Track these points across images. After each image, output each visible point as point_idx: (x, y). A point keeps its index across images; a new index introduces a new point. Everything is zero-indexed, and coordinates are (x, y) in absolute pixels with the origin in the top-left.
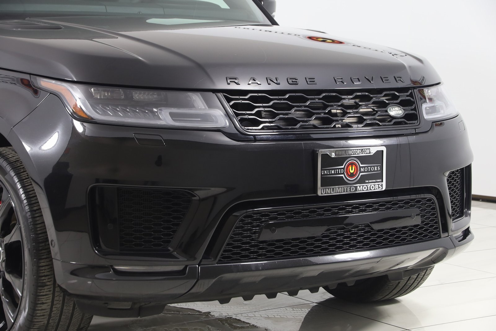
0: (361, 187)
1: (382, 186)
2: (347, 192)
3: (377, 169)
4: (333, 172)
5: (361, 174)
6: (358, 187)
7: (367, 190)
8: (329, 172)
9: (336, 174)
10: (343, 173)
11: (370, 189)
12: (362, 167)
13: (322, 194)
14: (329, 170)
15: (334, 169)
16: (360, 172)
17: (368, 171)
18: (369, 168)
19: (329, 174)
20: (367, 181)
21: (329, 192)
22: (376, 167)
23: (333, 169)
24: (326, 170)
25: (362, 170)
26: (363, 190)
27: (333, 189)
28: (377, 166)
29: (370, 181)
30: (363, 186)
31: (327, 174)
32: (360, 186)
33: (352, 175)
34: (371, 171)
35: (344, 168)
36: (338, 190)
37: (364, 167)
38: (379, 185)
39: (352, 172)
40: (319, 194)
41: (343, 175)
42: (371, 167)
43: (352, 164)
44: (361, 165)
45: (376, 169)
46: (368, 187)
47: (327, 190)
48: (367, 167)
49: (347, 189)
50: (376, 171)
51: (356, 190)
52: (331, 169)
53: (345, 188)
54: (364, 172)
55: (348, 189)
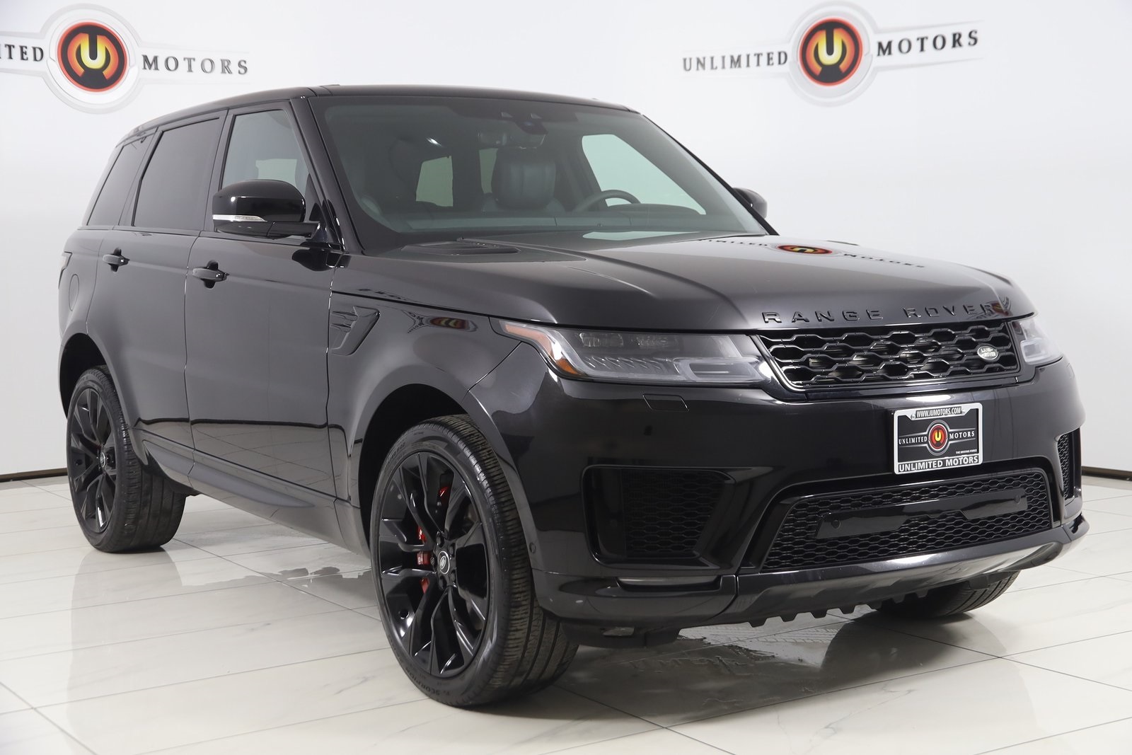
0: (951, 460)
1: (978, 458)
2: (932, 468)
3: (971, 434)
4: (913, 441)
5: (950, 442)
6: (947, 461)
7: (959, 464)
8: (908, 441)
9: (918, 443)
10: (927, 442)
11: (963, 464)
12: (951, 433)
13: (899, 471)
14: (908, 438)
15: (915, 437)
16: (949, 440)
17: (959, 438)
18: (961, 433)
19: (909, 444)
20: (959, 452)
21: (909, 469)
22: (969, 433)
23: (913, 437)
24: (904, 438)
25: (952, 437)
26: (953, 465)
27: (914, 464)
28: (971, 431)
29: (962, 452)
30: (953, 459)
31: (906, 444)
32: (949, 460)
33: (938, 444)
34: (963, 438)
35: (927, 435)
36: (921, 466)
37: (954, 433)
38: (973, 457)
39: (938, 439)
40: (897, 472)
41: (926, 445)
42: (963, 432)
43: (938, 429)
44: (950, 430)
45: (969, 435)
46: (959, 461)
47: (906, 465)
48: (958, 432)
49: (932, 464)
50: (970, 438)
51: (944, 465)
52: (911, 437)
53: (930, 463)
54: (954, 439)
55: (934, 464)
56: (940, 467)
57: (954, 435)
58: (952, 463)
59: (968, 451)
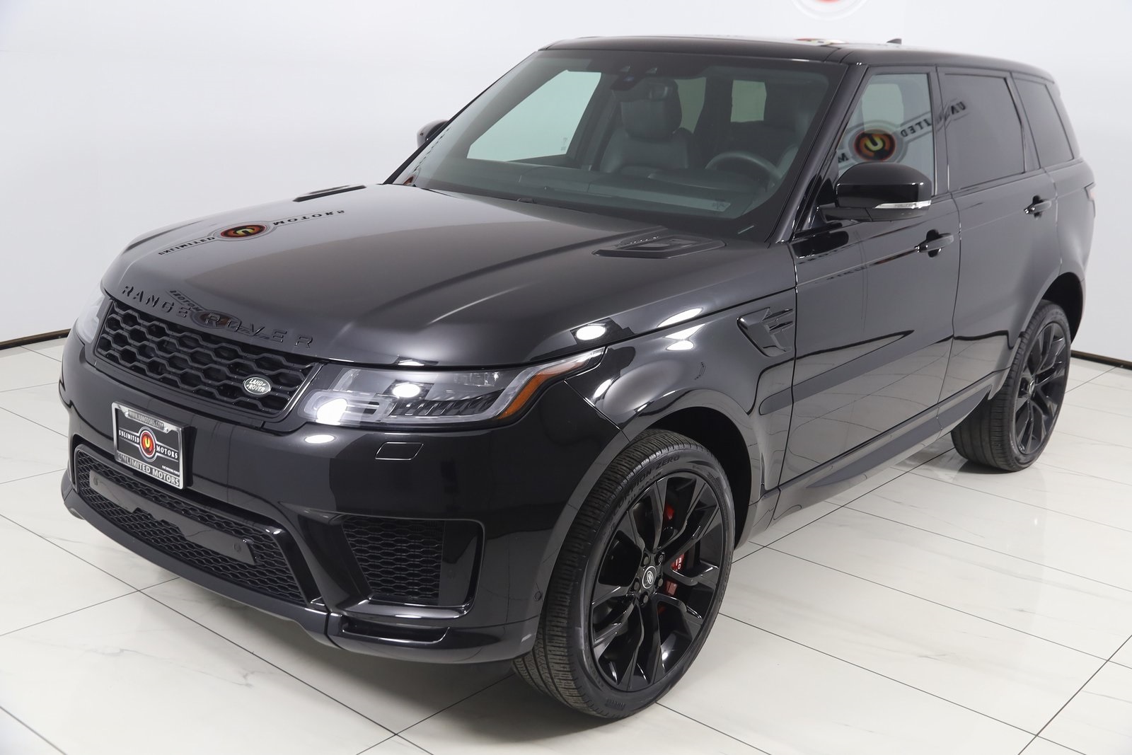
1: (179, 481)
5: (157, 454)
10: (139, 444)
11: (166, 480)
12: (159, 445)
16: (156, 451)
17: (164, 454)
29: (167, 469)
33: (148, 451)
34: (167, 455)
37: (161, 447)
39: (148, 446)
43: (148, 436)
45: (173, 456)
48: (164, 448)
51: (151, 473)
54: (160, 452)
55: (144, 468)
56: (147, 473)
57: (161, 450)
58: (157, 474)
59: (172, 471)
